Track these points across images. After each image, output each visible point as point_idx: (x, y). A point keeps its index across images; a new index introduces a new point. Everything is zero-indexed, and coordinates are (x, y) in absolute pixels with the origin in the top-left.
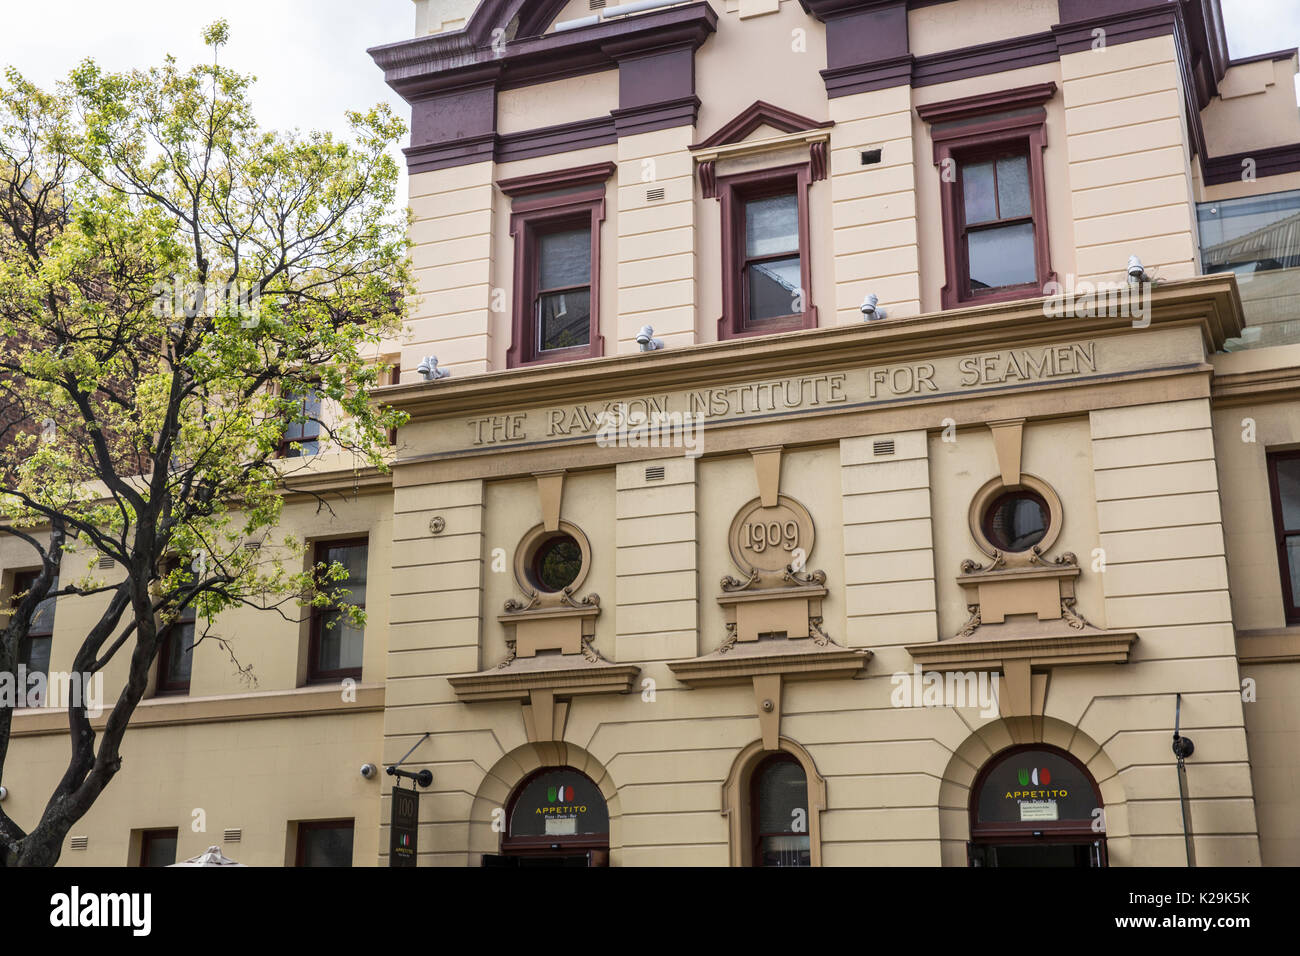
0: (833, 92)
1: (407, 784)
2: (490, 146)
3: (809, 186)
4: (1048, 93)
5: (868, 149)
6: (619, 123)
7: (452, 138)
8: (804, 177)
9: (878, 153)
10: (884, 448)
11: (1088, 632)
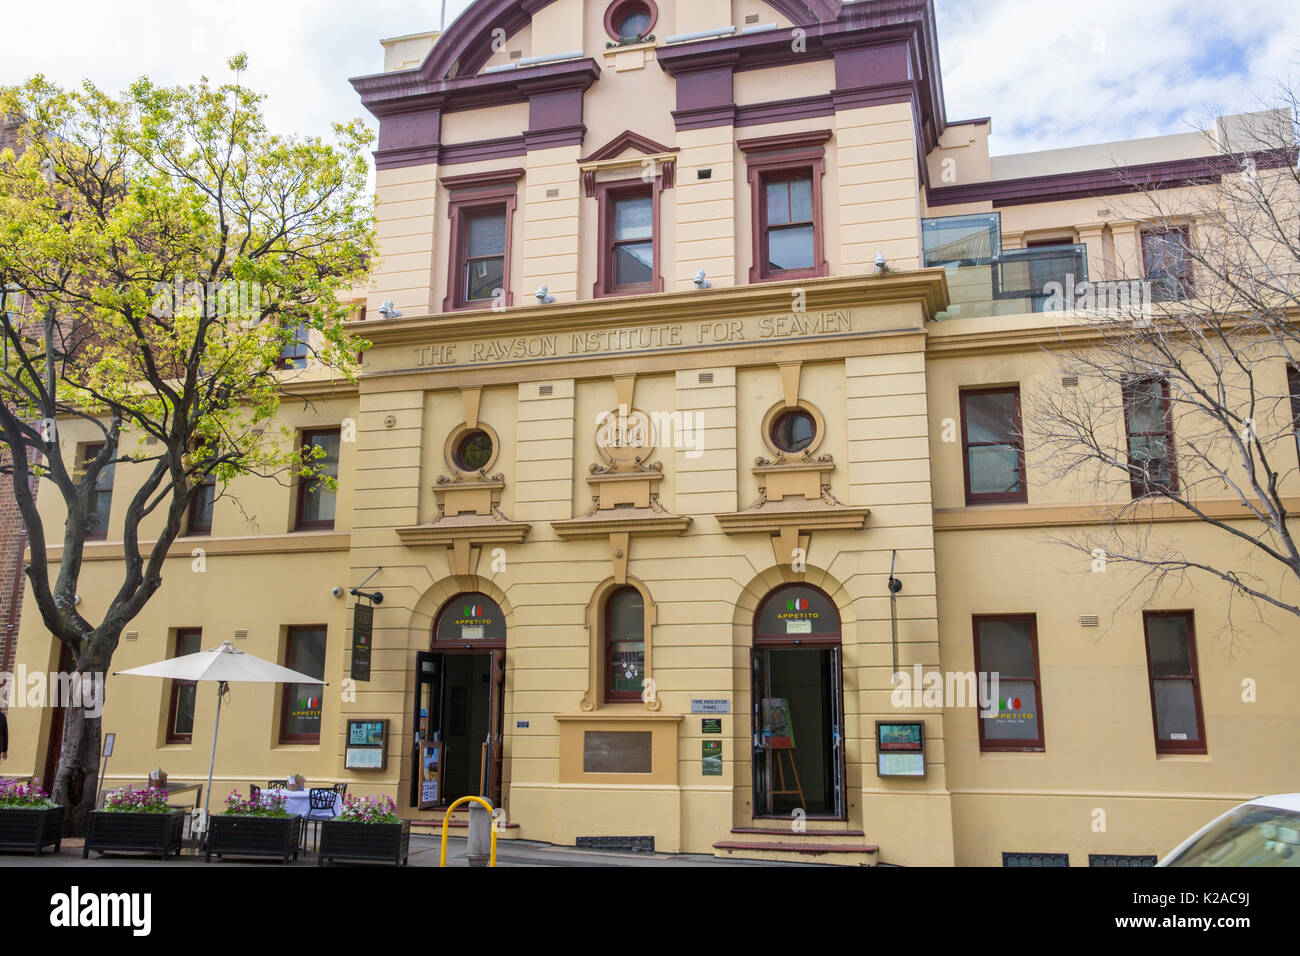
0: (680, 127)
1: (365, 601)
2: (436, 153)
3: (661, 193)
4: (826, 137)
5: (702, 168)
6: (528, 141)
7: (408, 145)
8: (658, 186)
9: (710, 172)
10: (706, 378)
11: (838, 508)
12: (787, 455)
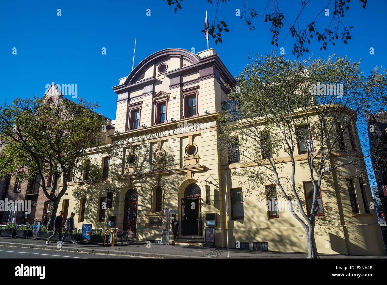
0: (170, 89)
3: (167, 103)
5: (174, 97)
7: (123, 99)
8: (166, 101)
9: (176, 97)
10: (174, 140)
11: (199, 166)
12: (190, 155)
